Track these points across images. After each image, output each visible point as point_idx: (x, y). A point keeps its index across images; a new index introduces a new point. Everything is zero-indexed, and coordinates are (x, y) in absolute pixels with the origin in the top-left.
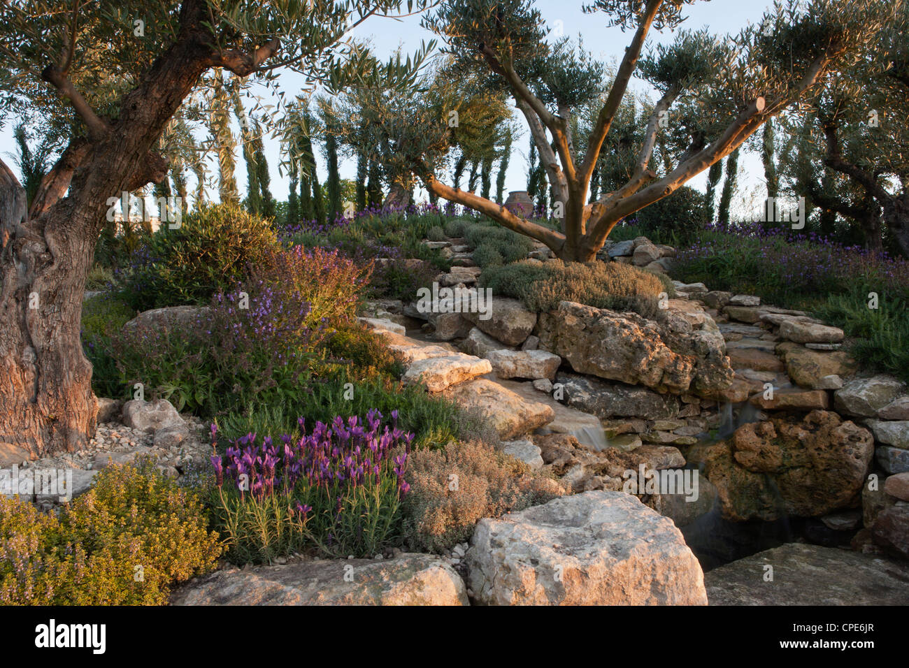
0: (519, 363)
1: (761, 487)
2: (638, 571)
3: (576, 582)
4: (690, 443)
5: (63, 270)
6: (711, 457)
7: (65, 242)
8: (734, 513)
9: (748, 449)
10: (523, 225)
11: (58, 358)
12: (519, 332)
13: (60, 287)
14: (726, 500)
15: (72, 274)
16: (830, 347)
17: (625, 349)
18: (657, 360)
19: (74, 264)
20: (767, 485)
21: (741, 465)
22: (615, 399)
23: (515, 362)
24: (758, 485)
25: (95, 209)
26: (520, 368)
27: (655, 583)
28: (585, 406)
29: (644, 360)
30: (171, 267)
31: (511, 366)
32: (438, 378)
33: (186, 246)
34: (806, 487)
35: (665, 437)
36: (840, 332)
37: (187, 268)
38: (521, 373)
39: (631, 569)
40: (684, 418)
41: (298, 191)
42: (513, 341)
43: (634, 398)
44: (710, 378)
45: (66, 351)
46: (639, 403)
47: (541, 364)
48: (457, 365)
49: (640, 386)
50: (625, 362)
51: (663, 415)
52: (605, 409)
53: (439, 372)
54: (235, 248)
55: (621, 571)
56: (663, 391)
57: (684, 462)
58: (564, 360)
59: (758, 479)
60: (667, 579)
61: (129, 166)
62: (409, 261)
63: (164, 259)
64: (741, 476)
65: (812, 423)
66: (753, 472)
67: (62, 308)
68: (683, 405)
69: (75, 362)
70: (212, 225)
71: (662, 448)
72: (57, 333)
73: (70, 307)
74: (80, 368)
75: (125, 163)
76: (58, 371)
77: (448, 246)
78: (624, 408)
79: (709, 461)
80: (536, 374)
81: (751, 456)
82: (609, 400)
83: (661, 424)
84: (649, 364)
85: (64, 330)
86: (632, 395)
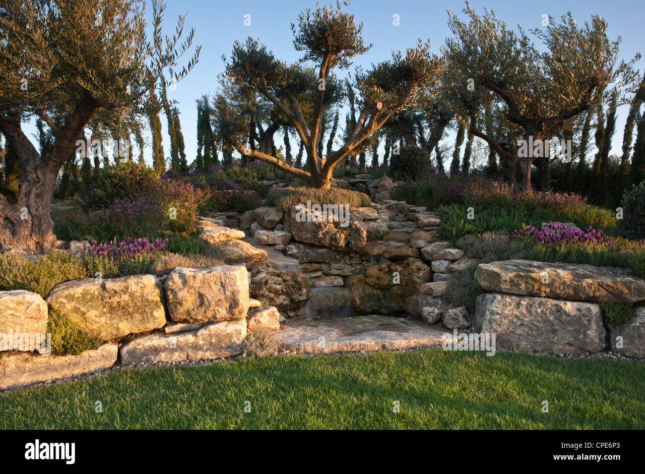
0: (270, 237)
1: (381, 297)
2: (215, 278)
3: (191, 279)
4: (347, 274)
5: (43, 185)
6: (355, 281)
7: (44, 174)
8: (362, 307)
9: (371, 276)
10: (290, 169)
11: (41, 219)
12: (271, 221)
13: (42, 192)
14: (357, 300)
15: (47, 186)
16: (430, 228)
17: (313, 228)
18: (327, 233)
19: (48, 183)
20: (384, 296)
21: (369, 285)
22: (312, 253)
23: (268, 236)
24: (379, 295)
25: (56, 161)
26: (270, 239)
27: (222, 283)
28: (295, 256)
29: (320, 233)
30: (105, 191)
31: (265, 238)
32: (213, 237)
33: (111, 181)
34: (399, 294)
35: (334, 272)
36: (438, 221)
37: (112, 191)
38: (270, 242)
39: (212, 277)
40: (351, 264)
41: (203, 153)
42: (268, 226)
43: (320, 253)
44: (355, 241)
45: (43, 216)
46: (323, 254)
47: (280, 237)
48: (223, 232)
49: (323, 247)
50: (313, 234)
51: (337, 261)
52: (306, 258)
53: (213, 235)
54: (136, 182)
55: (208, 277)
56: (334, 249)
57: (342, 284)
58: (292, 235)
59: (379, 292)
60: (225, 281)
61: (69, 144)
62: (246, 192)
63: (102, 187)
64: (369, 290)
65: (406, 264)
66: (377, 289)
67: (42, 200)
68: (351, 258)
69: (47, 221)
70: (124, 170)
71: (333, 277)
72: (40, 209)
73: (46, 199)
74: (49, 223)
75: (67, 143)
76: (40, 224)
77: (276, 183)
78: (315, 257)
79: (354, 283)
80: (278, 242)
81: (372, 279)
82: (308, 253)
83: (335, 266)
84: (323, 234)
85: (43, 208)
86: (320, 251)
